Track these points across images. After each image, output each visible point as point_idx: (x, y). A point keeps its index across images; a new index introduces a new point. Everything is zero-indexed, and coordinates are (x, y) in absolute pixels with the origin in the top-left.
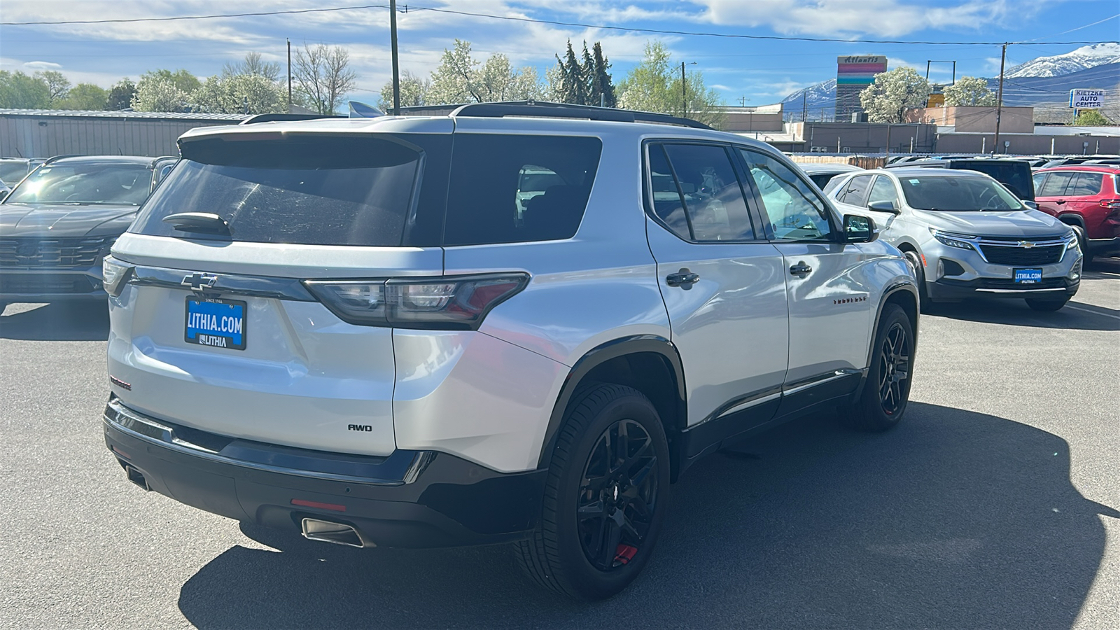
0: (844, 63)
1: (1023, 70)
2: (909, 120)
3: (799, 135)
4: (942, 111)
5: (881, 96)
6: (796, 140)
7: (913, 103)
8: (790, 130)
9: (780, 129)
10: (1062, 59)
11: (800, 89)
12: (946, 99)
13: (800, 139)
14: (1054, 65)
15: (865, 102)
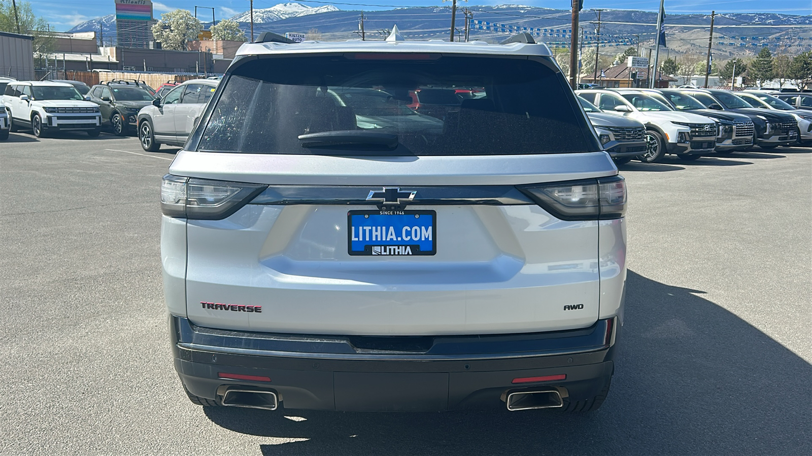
0: (120, 3)
1: (244, 17)
2: (189, 49)
3: (113, 57)
4: (213, 44)
5: (167, 30)
6: (110, 61)
7: (191, 36)
8: (104, 52)
9: (97, 52)
10: (267, 11)
11: (85, 21)
12: (213, 35)
13: (114, 60)
14: (262, 15)
15: (156, 34)
